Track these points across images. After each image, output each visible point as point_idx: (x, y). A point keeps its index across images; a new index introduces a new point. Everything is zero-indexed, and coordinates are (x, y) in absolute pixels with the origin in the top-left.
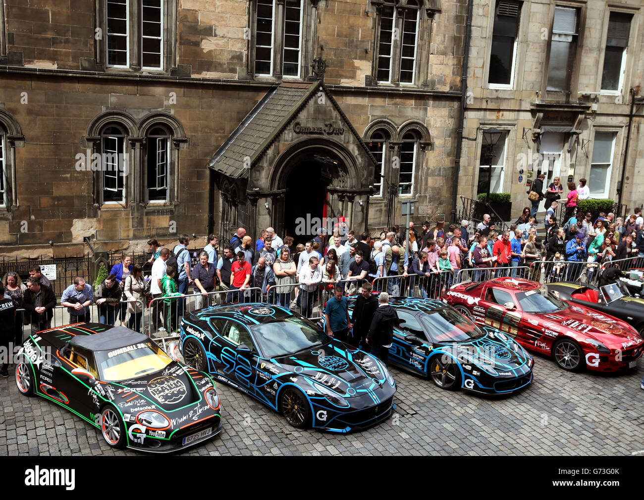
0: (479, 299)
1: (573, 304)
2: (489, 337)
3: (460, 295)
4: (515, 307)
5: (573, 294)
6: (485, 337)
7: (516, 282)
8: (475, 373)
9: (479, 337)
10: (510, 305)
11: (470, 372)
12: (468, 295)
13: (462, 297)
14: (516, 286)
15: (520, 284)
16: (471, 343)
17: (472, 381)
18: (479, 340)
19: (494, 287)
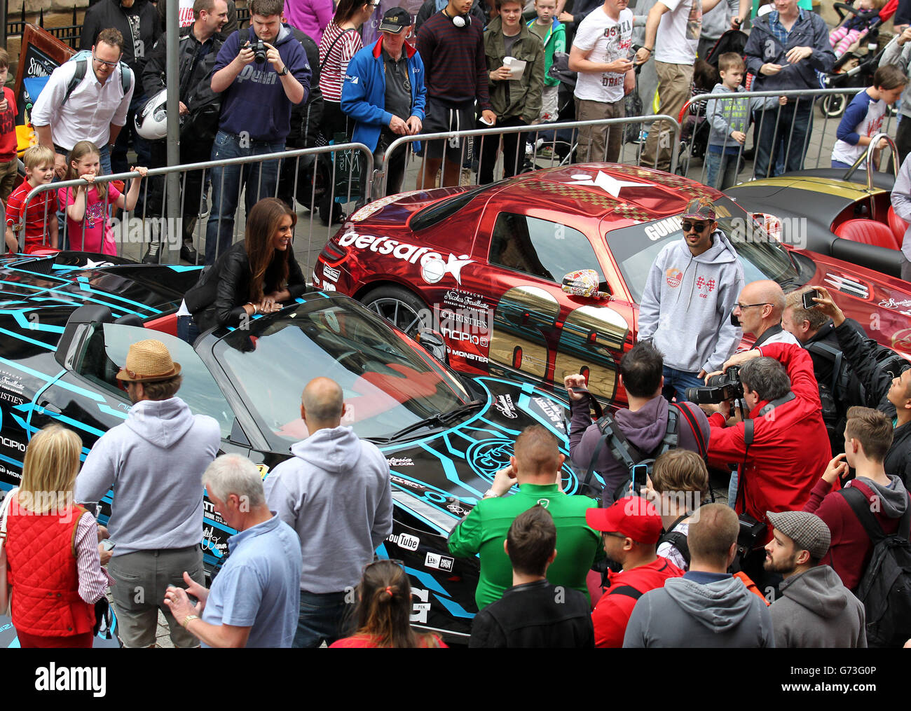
0: (465, 260)
1: (830, 262)
2: (495, 414)
3: (390, 247)
4: (604, 286)
5: (839, 221)
6: (478, 416)
7: (612, 186)
8: (434, 560)
9: (459, 416)
10: (588, 281)
11: (415, 559)
12: (420, 244)
13: (397, 255)
14: (609, 199)
15: (625, 193)
16: (422, 443)
17: (423, 595)
18: (455, 430)
19: (531, 212)
